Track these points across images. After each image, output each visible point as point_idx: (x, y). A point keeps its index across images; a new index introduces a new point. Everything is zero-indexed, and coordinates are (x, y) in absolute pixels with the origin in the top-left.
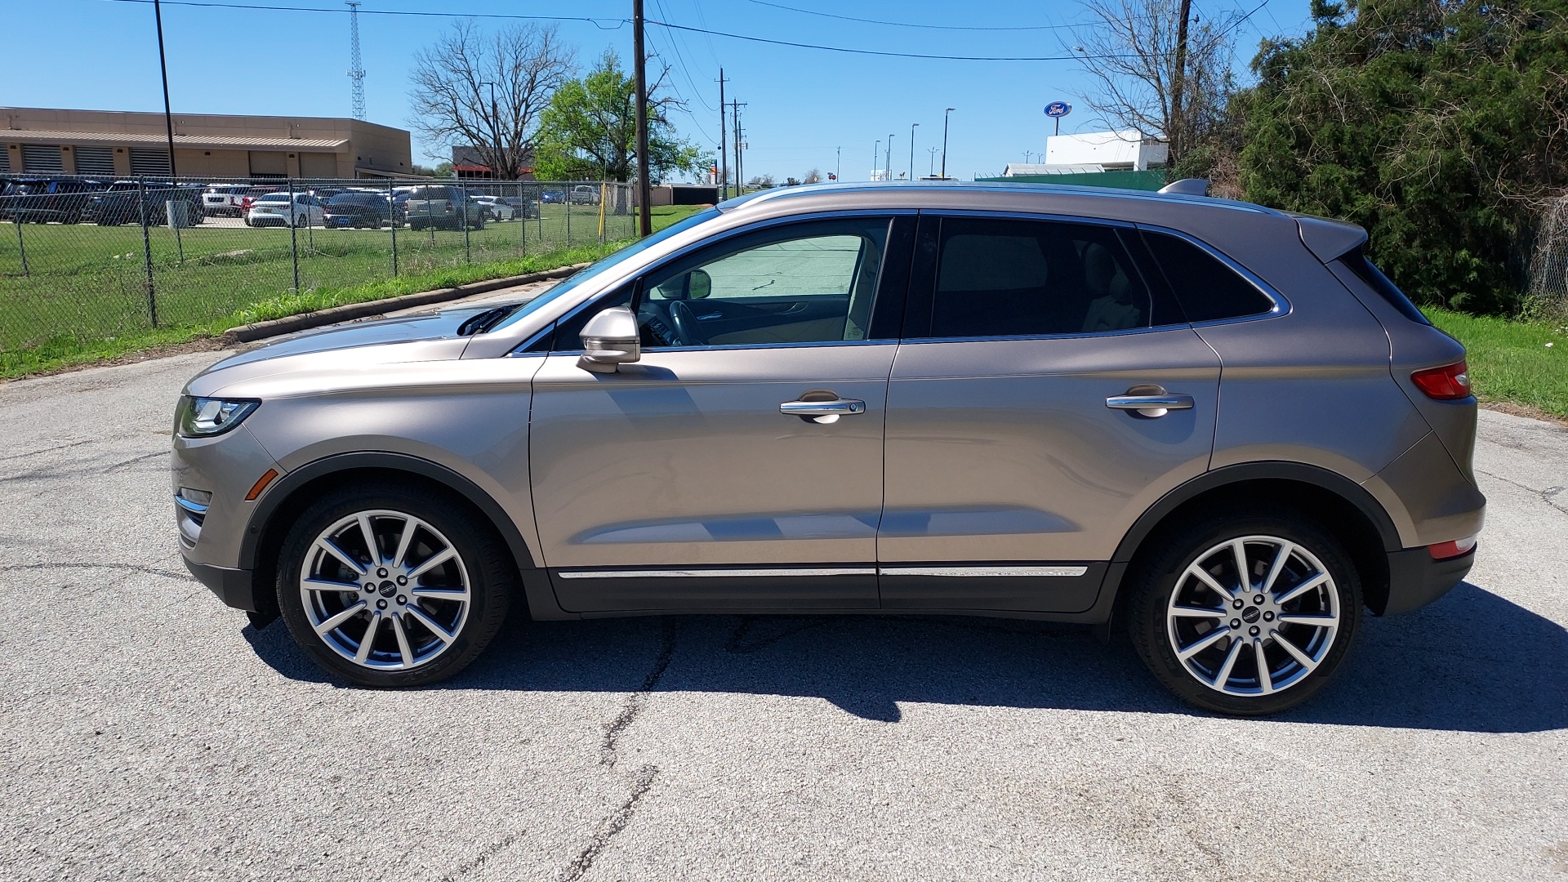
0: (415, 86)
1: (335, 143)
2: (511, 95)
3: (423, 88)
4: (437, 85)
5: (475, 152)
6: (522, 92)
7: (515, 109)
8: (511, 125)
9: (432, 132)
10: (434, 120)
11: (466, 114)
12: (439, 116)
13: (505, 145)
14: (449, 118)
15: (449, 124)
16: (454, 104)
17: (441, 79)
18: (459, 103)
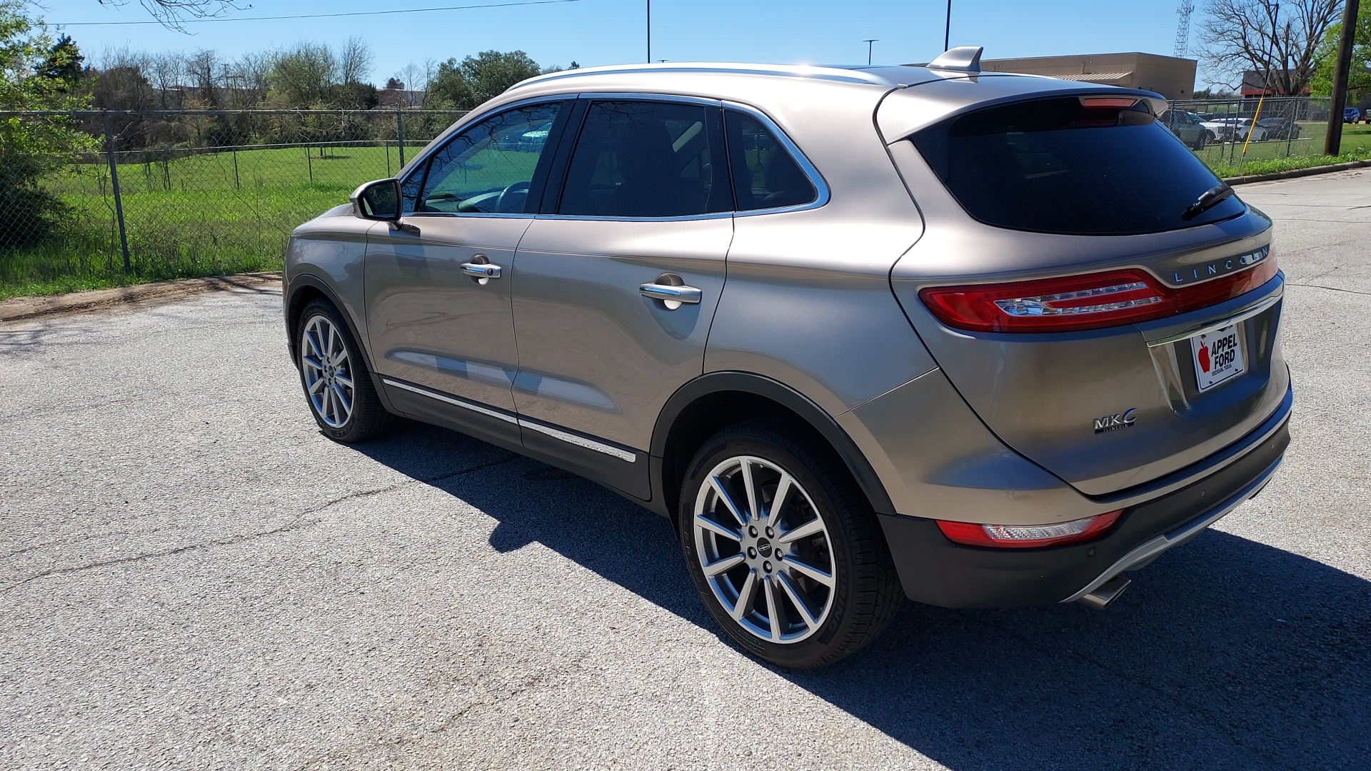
0: (1207, 17)
1: (1118, 76)
2: (1309, 14)
3: (1214, 18)
4: (1230, 13)
5: (1256, 76)
6: (1323, 11)
7: (1311, 27)
8: (1304, 45)
9: (1215, 59)
10: (1219, 48)
11: (1254, 39)
12: (1225, 43)
13: (1291, 65)
14: (1234, 44)
15: (1234, 49)
16: (1244, 30)
17: (1234, 7)
18: (1249, 29)
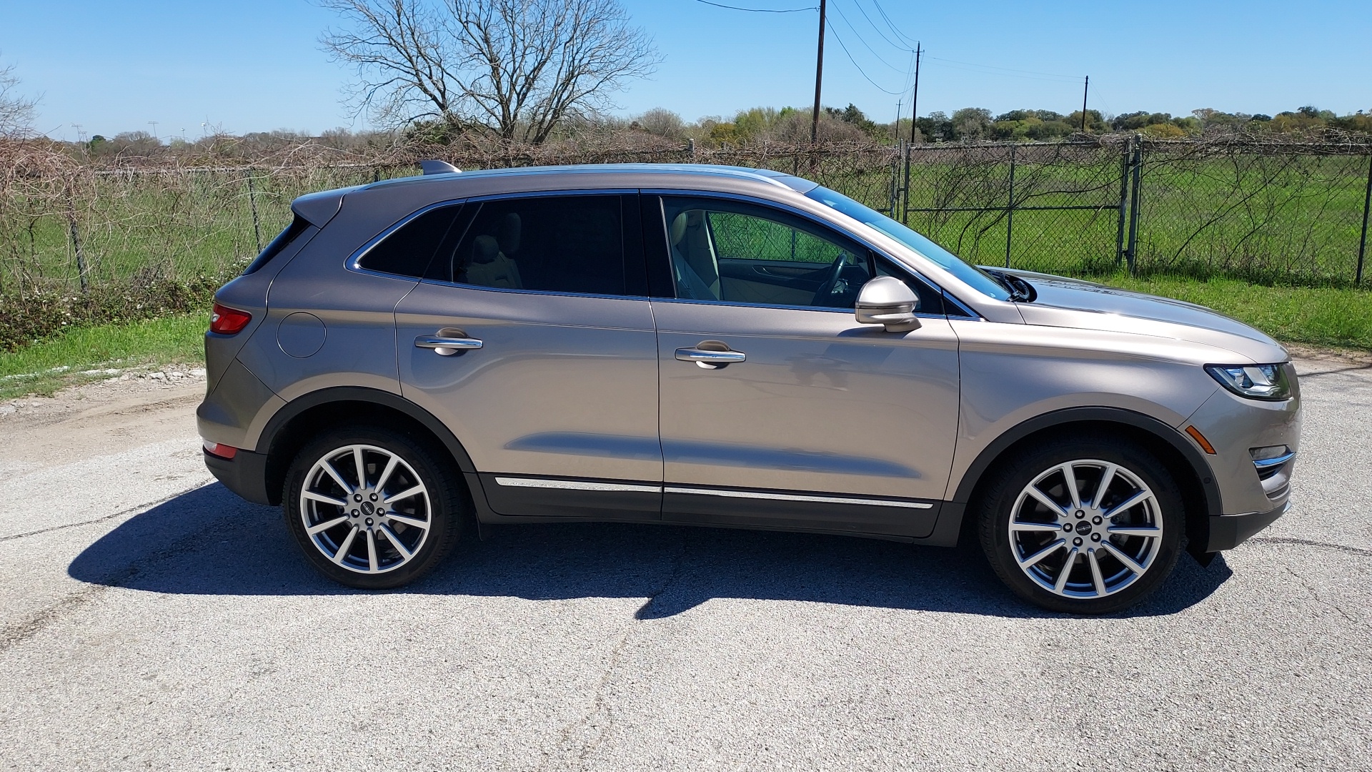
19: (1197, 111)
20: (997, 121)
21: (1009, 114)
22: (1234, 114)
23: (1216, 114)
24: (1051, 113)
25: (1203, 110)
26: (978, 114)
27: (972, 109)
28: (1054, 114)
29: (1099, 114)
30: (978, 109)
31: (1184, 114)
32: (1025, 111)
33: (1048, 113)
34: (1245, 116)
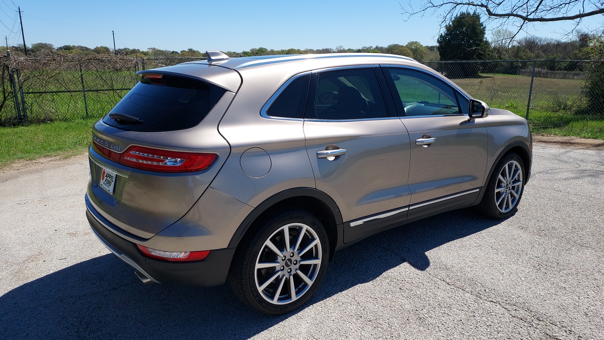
19: (150, 48)
20: (57, 50)
21: (63, 47)
22: (164, 50)
23: (157, 50)
24: (85, 47)
25: (152, 48)
26: (47, 46)
27: (42, 44)
28: (86, 48)
29: (108, 49)
30: (46, 44)
31: (145, 50)
32: (71, 46)
33: (83, 47)
34: (169, 51)
